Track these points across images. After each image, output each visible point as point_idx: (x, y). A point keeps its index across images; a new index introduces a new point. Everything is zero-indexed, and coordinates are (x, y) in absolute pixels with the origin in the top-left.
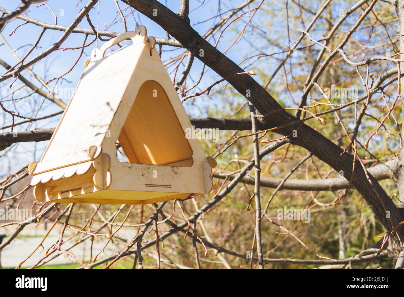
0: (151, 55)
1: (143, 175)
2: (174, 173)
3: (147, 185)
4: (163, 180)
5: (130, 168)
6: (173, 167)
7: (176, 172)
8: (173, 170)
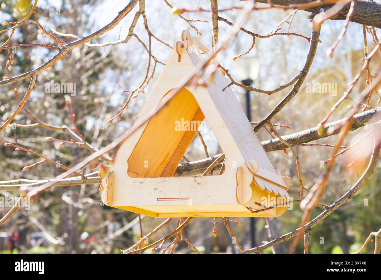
0: (179, 61)
1: (155, 189)
2: (196, 183)
3: (158, 199)
4: (180, 192)
5: (141, 183)
6: (195, 177)
7: (199, 182)
8: (195, 181)
